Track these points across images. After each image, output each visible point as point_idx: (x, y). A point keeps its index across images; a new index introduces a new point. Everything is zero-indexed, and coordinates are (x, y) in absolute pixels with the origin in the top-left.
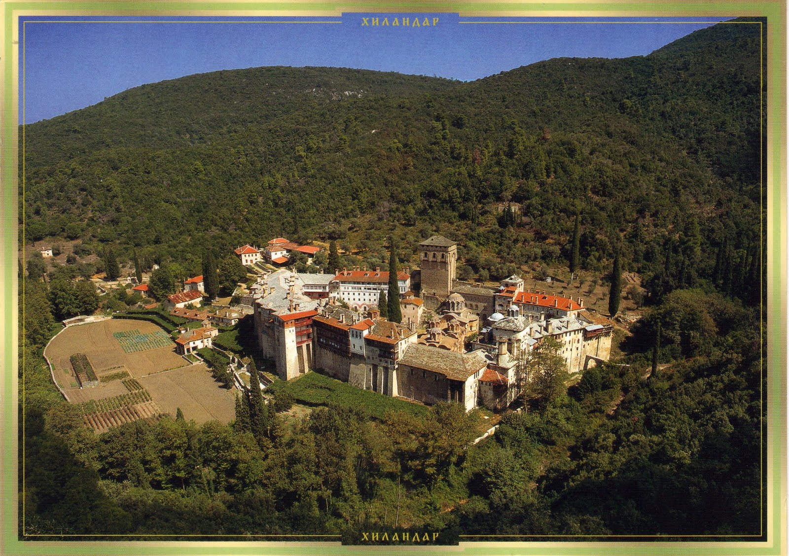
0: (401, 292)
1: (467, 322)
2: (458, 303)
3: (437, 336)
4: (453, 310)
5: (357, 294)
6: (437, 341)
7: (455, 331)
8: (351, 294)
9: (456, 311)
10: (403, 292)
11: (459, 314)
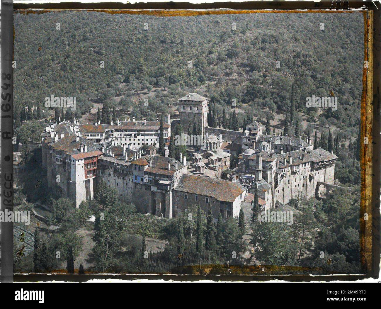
0: (164, 138)
1: (223, 158)
2: (214, 143)
3: (201, 168)
4: (210, 148)
5: (128, 139)
6: (202, 172)
7: (215, 165)
8: (123, 139)
9: (213, 149)
10: (166, 138)
11: (215, 152)
